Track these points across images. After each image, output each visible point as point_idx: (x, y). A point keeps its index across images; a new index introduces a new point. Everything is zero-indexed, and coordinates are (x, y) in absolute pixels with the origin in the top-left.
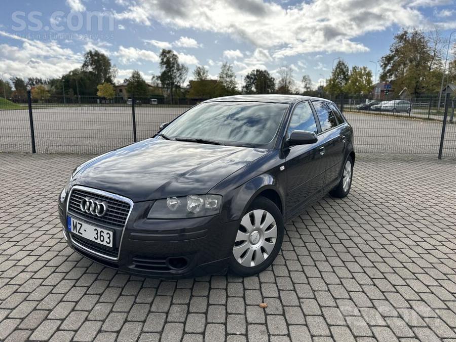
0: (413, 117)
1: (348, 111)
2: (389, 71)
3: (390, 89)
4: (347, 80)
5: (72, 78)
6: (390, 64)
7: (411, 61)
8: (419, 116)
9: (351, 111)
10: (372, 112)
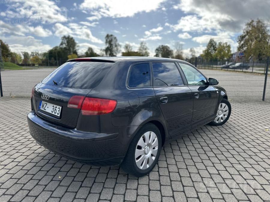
0: (255, 73)
1: (215, 69)
2: (243, 44)
3: (243, 56)
4: (215, 50)
5: (54, 51)
6: (243, 40)
7: (256, 38)
8: (258, 72)
9: (217, 69)
10: (230, 70)
